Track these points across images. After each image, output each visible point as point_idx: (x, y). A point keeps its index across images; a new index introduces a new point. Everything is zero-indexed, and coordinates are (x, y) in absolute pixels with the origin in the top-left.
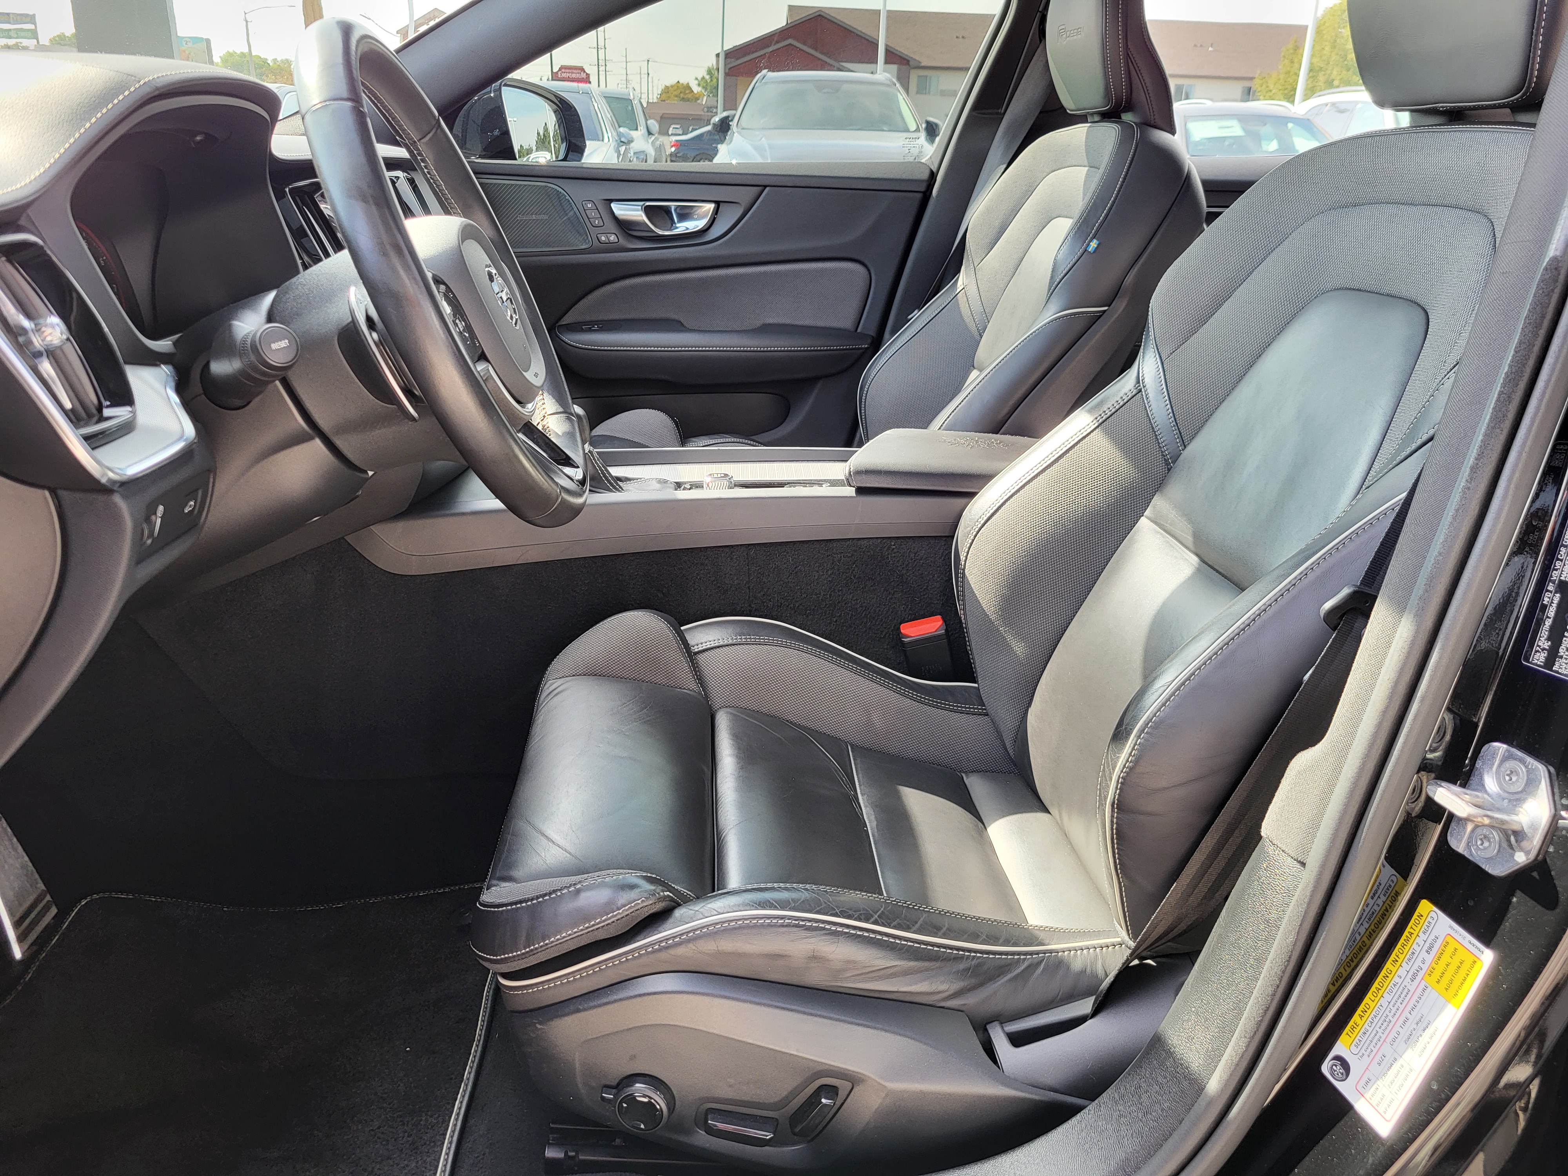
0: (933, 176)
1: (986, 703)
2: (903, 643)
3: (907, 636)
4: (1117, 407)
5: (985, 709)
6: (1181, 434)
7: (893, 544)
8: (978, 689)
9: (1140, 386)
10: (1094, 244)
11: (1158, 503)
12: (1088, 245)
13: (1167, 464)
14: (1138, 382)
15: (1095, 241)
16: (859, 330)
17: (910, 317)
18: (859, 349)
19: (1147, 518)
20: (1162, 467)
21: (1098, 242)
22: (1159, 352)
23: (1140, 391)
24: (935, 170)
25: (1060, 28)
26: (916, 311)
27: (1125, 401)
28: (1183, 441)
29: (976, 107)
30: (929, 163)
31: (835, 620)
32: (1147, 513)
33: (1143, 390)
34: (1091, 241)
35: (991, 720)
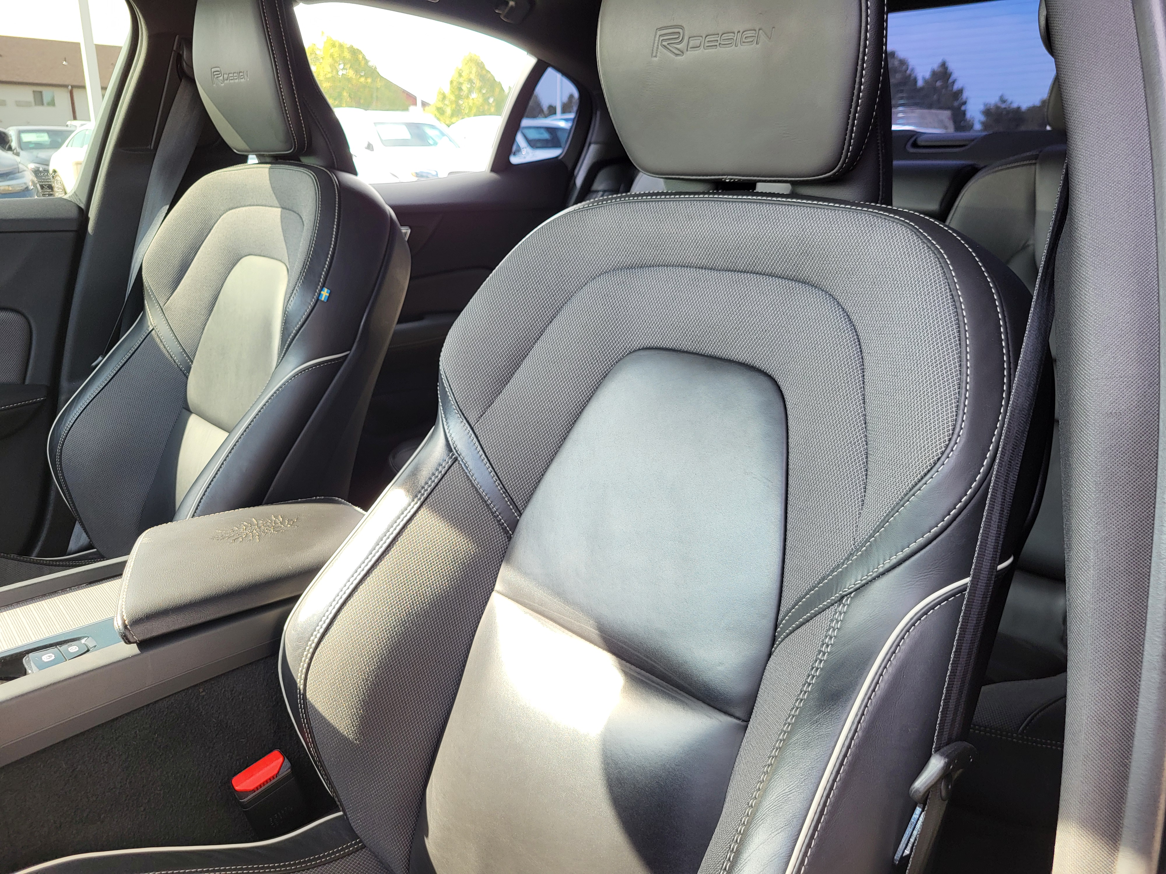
0: (83, 213)
1: (359, 835)
2: (243, 805)
3: (246, 793)
4: (436, 481)
5: (360, 842)
6: (512, 500)
7: (201, 690)
8: (344, 819)
9: (453, 455)
10: (325, 293)
11: (505, 573)
12: (320, 294)
13: (507, 532)
14: (450, 450)
15: (326, 290)
16: (27, 382)
17: (94, 364)
18: (35, 403)
19: (498, 592)
20: (501, 537)
21: (329, 291)
22: (465, 418)
23: (456, 459)
24: (82, 206)
25: (213, 70)
26: (100, 358)
27: (443, 472)
28: (517, 507)
29: (121, 142)
30: (74, 200)
31: (142, 809)
32: (498, 586)
33: (459, 459)
34: (322, 289)
35: (370, 850)
